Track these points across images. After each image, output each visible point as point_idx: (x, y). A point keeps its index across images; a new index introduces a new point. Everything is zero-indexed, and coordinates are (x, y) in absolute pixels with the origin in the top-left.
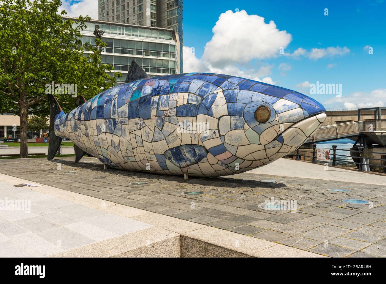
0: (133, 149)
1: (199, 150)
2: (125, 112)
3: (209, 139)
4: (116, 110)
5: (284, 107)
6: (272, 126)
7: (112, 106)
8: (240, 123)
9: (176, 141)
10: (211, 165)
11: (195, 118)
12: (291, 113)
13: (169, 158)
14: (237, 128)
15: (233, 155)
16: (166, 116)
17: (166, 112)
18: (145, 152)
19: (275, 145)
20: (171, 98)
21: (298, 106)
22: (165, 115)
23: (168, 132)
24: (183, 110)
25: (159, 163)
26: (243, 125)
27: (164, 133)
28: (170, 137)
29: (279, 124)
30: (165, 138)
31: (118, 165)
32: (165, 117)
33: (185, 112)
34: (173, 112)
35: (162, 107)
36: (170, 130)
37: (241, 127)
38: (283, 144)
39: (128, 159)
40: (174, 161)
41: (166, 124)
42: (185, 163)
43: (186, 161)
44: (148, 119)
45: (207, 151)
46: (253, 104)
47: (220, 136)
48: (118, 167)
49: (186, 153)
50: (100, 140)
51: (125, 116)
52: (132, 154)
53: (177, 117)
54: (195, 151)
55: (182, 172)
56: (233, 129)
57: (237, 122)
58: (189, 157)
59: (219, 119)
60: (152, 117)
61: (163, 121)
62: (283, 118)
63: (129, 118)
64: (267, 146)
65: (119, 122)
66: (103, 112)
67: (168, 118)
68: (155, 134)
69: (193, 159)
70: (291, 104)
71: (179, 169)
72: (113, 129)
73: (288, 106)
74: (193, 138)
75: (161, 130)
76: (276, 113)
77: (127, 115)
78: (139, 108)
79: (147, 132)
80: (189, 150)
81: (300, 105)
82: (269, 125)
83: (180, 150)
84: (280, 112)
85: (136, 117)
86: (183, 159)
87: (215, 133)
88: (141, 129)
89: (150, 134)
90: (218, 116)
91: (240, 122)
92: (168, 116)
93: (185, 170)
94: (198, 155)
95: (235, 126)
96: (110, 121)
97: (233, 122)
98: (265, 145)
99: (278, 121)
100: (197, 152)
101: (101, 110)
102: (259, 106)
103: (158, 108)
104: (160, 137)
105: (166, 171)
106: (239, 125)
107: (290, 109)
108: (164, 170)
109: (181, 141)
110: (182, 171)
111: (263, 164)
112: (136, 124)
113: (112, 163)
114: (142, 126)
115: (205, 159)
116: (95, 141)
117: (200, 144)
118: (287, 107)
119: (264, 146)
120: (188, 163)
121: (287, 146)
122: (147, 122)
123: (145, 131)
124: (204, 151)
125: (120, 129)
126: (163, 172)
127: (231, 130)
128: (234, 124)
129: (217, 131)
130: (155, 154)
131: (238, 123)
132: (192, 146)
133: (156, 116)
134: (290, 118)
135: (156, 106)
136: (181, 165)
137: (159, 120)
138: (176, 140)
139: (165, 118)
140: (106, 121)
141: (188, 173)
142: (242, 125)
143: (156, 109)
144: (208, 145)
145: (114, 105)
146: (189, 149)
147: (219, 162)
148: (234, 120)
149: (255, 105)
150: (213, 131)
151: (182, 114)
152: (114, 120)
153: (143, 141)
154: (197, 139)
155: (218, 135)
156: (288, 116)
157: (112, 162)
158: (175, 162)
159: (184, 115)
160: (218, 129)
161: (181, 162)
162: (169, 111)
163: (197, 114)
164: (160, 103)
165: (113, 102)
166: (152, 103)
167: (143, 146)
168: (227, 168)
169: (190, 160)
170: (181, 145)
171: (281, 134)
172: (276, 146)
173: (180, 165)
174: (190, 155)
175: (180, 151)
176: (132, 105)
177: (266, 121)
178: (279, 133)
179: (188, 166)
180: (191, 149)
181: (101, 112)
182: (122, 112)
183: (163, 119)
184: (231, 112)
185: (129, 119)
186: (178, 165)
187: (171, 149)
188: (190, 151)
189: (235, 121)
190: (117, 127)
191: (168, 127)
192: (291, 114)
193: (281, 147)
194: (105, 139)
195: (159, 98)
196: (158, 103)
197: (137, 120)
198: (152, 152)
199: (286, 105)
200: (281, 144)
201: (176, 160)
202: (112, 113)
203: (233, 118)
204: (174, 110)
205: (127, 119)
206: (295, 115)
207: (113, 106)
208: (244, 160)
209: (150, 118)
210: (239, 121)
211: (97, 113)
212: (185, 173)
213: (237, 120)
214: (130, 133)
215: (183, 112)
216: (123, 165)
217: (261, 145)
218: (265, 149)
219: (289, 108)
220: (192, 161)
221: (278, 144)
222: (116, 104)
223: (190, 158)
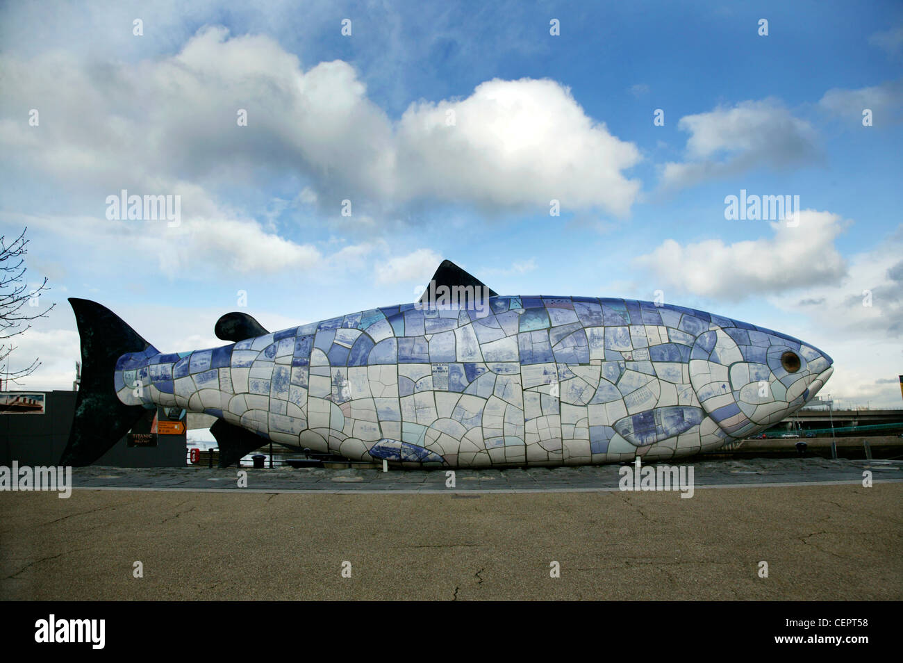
0: (527, 421)
1: (691, 414)
2: (511, 353)
3: (714, 396)
4: (474, 347)
5: (810, 355)
6: (803, 377)
7: (459, 338)
8: (764, 372)
11: (685, 365)
12: (819, 363)
13: (626, 432)
14: (758, 379)
15: (748, 419)
16: (627, 361)
17: (629, 354)
18: (562, 424)
20: (633, 333)
22: (626, 358)
23: (631, 387)
24: (663, 352)
25: (591, 443)
26: (768, 375)
27: (621, 388)
28: (634, 395)
29: (810, 375)
30: (623, 397)
32: (627, 363)
33: (666, 356)
34: (644, 355)
35: (617, 345)
36: (634, 384)
37: (766, 379)
40: (633, 436)
41: (628, 372)
42: (655, 437)
43: (657, 434)
44: (582, 365)
45: (706, 415)
47: (733, 391)
48: (443, 461)
49: (662, 419)
50: (407, 408)
51: (509, 358)
52: (520, 431)
53: (652, 362)
54: (682, 416)
55: (634, 454)
56: (754, 380)
57: (759, 371)
58: (667, 426)
59: (730, 367)
60: (592, 363)
61: (621, 369)
62: (813, 367)
63: (523, 363)
65: (487, 370)
66: (422, 349)
68: (599, 391)
69: (674, 430)
71: (632, 450)
72: (466, 384)
74: (682, 396)
75: (615, 384)
76: (806, 361)
77: (517, 358)
78: (553, 345)
79: (577, 388)
82: (800, 376)
83: (652, 415)
84: (810, 361)
85: (547, 362)
86: (655, 430)
87: (724, 386)
88: (559, 383)
89: (585, 392)
90: (729, 363)
92: (633, 361)
93: (644, 449)
94: (688, 422)
95: (756, 376)
96: (454, 368)
97: (753, 371)
98: (789, 403)
99: (809, 371)
100: (687, 416)
102: (783, 352)
103: (606, 348)
104: (611, 395)
105: (598, 456)
106: (762, 375)
109: (658, 400)
110: (635, 452)
112: (546, 374)
114: (564, 378)
115: (694, 428)
116: (383, 409)
117: (696, 404)
118: (813, 355)
120: (662, 435)
122: (578, 370)
123: (573, 386)
124: (700, 414)
125: (492, 385)
127: (750, 383)
128: (755, 374)
129: (727, 385)
130: (589, 427)
131: (760, 373)
132: (678, 409)
133: (602, 361)
134: (819, 368)
135: (603, 343)
137: (611, 367)
138: (646, 400)
139: (625, 364)
140: (439, 368)
141: (645, 456)
142: (766, 374)
143: (603, 348)
144: (712, 405)
145: (467, 337)
146: (671, 414)
147: (718, 431)
148: (754, 368)
149: (778, 350)
150: (720, 384)
151: (662, 358)
152: (469, 365)
153: (563, 404)
154: (689, 397)
155: (728, 389)
157: (433, 452)
158: (636, 437)
159: (666, 359)
160: (730, 382)
161: (647, 436)
162: (633, 352)
163: (691, 360)
164: (612, 338)
165: (459, 331)
166: (589, 337)
167: (560, 414)
169: (667, 432)
170: (657, 407)
173: (642, 441)
174: (671, 422)
175: (652, 417)
176: (529, 339)
177: (796, 371)
179: (657, 442)
181: (417, 351)
182: (499, 351)
183: (622, 365)
184: (748, 358)
185: (521, 365)
187: (634, 416)
188: (672, 416)
189: (756, 371)
190: (480, 380)
191: (631, 378)
194: (430, 404)
195: (605, 331)
196: (605, 339)
197: (548, 366)
198: (581, 424)
199: (812, 353)
201: (637, 434)
203: (752, 366)
204: (645, 352)
205: (516, 365)
206: (822, 364)
207: (463, 340)
209: (588, 364)
210: (762, 370)
211: (401, 351)
212: (640, 455)
213: (759, 369)
214: (524, 390)
215: (662, 355)
217: (786, 402)
218: (788, 408)
220: (670, 432)
222: (473, 336)
223: (669, 428)
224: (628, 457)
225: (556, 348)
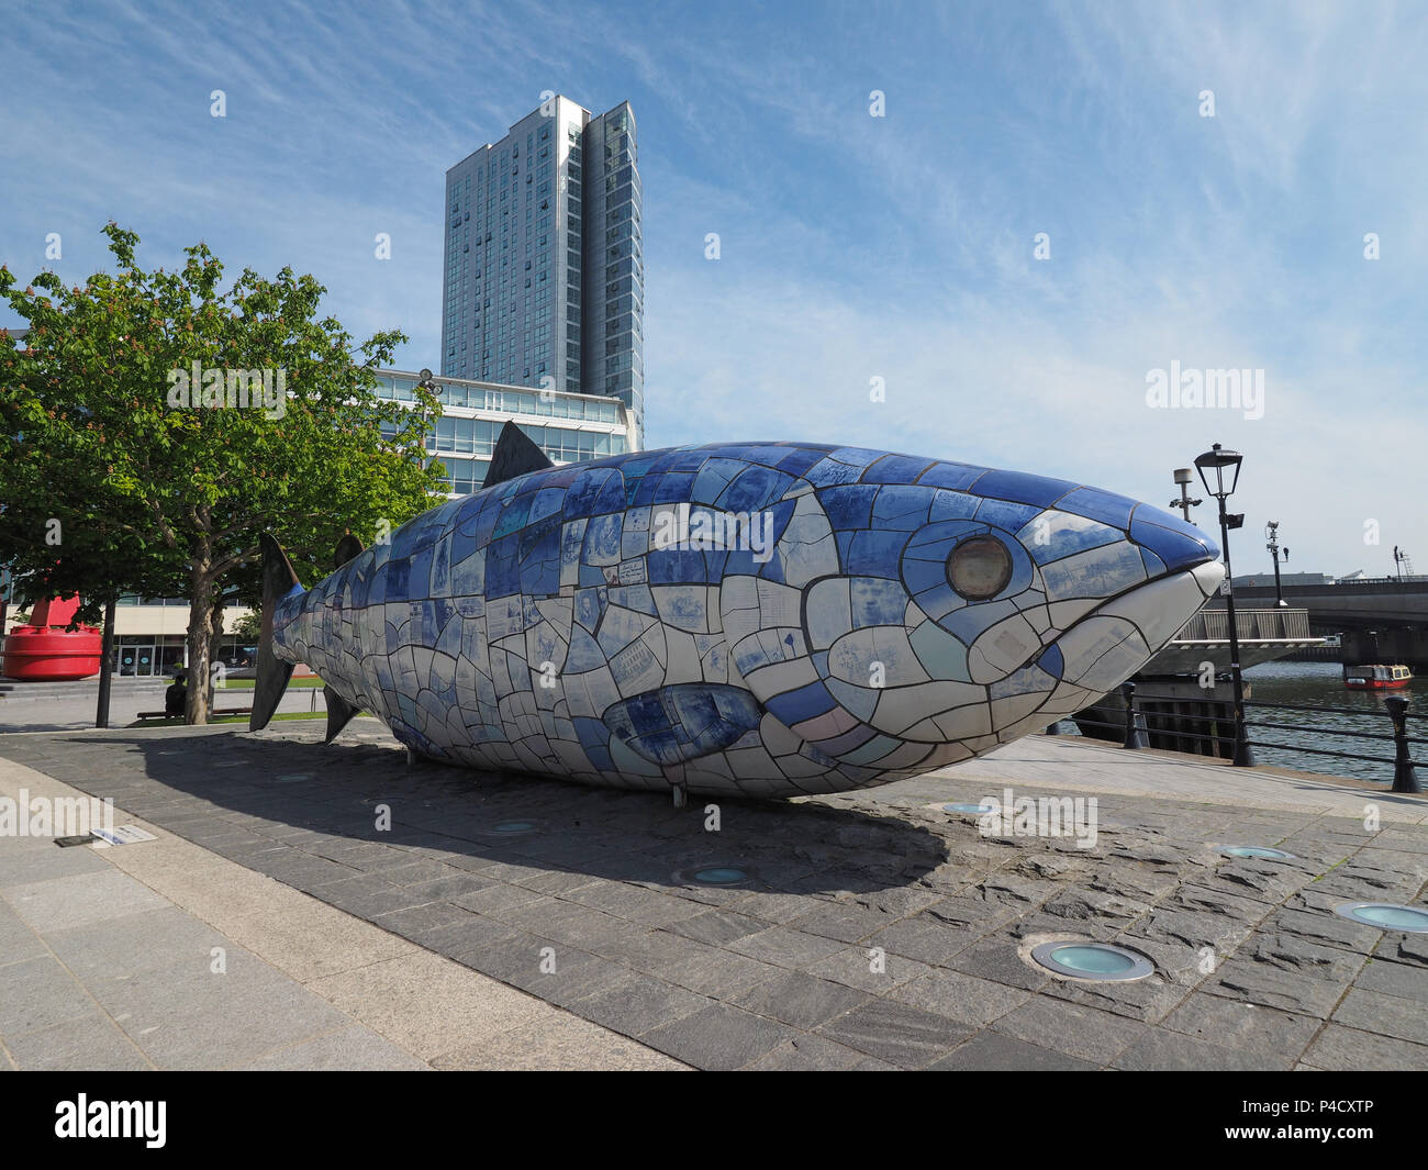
0: (498, 699)
1: (731, 703)
2: (476, 577)
3: (768, 663)
4: (446, 573)
5: (1063, 539)
6: (1020, 612)
7: (436, 558)
8: (891, 602)
9: (646, 674)
10: (773, 758)
11: (714, 591)
12: (1095, 562)
13: (622, 733)
14: (875, 620)
15: (861, 722)
16: (611, 586)
17: (614, 571)
18: (538, 709)
19: (1030, 684)
20: (629, 526)
21: (1119, 535)
22: (609, 580)
23: (619, 641)
24: (672, 563)
25: (584, 749)
26: (901, 609)
27: (604, 643)
28: (625, 658)
29: (1048, 603)
30: (608, 662)
31: (453, 754)
32: (609, 590)
33: (678, 570)
34: (637, 571)
35: (599, 553)
36: (623, 635)
37: (895, 619)
38: (1059, 680)
39: (483, 733)
40: (637, 742)
41: (611, 611)
42: (678, 749)
43: (680, 743)
44: (549, 598)
45: (761, 708)
46: (938, 532)
47: (811, 652)
48: (451, 757)
49: (680, 712)
50: (395, 671)
51: (474, 589)
52: (496, 717)
53: (650, 586)
54: (714, 708)
55: (664, 779)
56: (863, 625)
57: (878, 599)
58: (693, 726)
59: (805, 591)
60: (562, 592)
61: (601, 602)
62: (1063, 580)
63: (487, 595)
64: (995, 690)
65: (455, 611)
66: (406, 579)
67: (616, 591)
68: (574, 648)
69: (706, 737)
70: (1092, 528)
71: (655, 771)
72: (437, 634)
73: (1080, 534)
74: (708, 661)
75: (595, 636)
76: (1033, 561)
77: (483, 588)
78: (520, 560)
79: (546, 642)
80: (693, 704)
81: (1128, 533)
82: (1007, 608)
83: (658, 702)
84: (1049, 559)
85: (511, 593)
86: (672, 735)
87: (790, 640)
88: (525, 633)
89: (555, 650)
90: (802, 581)
91: (889, 598)
92: (620, 585)
93: (675, 774)
94: (728, 721)
95: (871, 614)
96: (426, 608)
97: (862, 601)
98: (988, 687)
99: (1045, 593)
100: (724, 709)
101: (401, 574)
102: (960, 539)
103: (582, 559)
104: (589, 658)
105: (610, 776)
106: (886, 610)
107: (1090, 544)
108: (603, 773)
109: (665, 671)
110: (664, 776)
111: (973, 754)
112: (510, 615)
113: (433, 746)
114: (530, 622)
115: (750, 737)
117: (736, 681)
118: (1075, 541)
119: (984, 688)
120: (689, 748)
121: (1077, 689)
122: (546, 606)
123: (540, 640)
124: (748, 706)
125: (458, 634)
126: (597, 778)
127: (853, 631)
128: (866, 606)
129: (798, 636)
130: (572, 718)
131: (879, 602)
132: (703, 691)
133: (577, 587)
134: (1092, 580)
135: (578, 551)
136: (662, 756)
137: (587, 600)
138: (644, 669)
139: (607, 592)
140: (415, 609)
141: (687, 786)
142: (896, 609)
143: (577, 561)
144: (766, 685)
145: (442, 556)
146: (693, 700)
147: (806, 748)
148: (864, 592)
149: (947, 533)
150: (784, 634)
151: (669, 578)
152: (440, 602)
153: (533, 672)
154: (721, 664)
155: (801, 649)
156: (1084, 572)
157: (431, 741)
158: (644, 746)
159: (676, 580)
160: (804, 627)
161: (664, 745)
162: (621, 567)
163: (724, 576)
164: (592, 541)
165: (438, 547)
166: (563, 542)
167: (533, 691)
168: (835, 768)
169: (695, 741)
170: (665, 684)
171: (1054, 641)
172: (1032, 690)
173: (658, 755)
174: (698, 720)
175: (660, 707)
176: (498, 552)
177: (995, 595)
178: (1047, 639)
179: (689, 759)
180: (700, 701)
181: (401, 580)
182: (467, 577)
183: (603, 595)
184: (852, 564)
185: (486, 601)
186: (653, 755)
187: (629, 701)
188: (696, 708)
189: (869, 597)
190: (449, 628)
191: (618, 623)
192: (1092, 566)
193: (1052, 692)
194: (411, 665)
195: (589, 527)
196: (585, 543)
197: (513, 601)
198: (559, 711)
199: (1073, 532)
200: (1053, 680)
201: (644, 740)
202: (436, 582)
203: (859, 585)
204: (640, 564)
205: (482, 599)
206: (1111, 566)
207: (439, 560)
208: (904, 741)
209: (557, 595)
210: (884, 596)
211: (388, 584)
212: (677, 784)
213: (877, 592)
214: (490, 645)
215: (670, 567)
216: (466, 751)
217: (973, 683)
218: (989, 700)
219: (1083, 542)
220: (702, 744)
221: (1042, 682)
222: (448, 553)
223: (696, 734)
224: (664, 783)
225: (523, 567)
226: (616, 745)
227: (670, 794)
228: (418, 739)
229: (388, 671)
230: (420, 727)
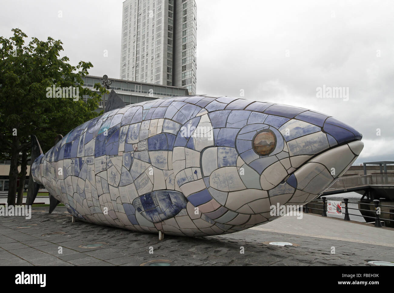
0: (99, 196)
1: (175, 198)
2: (92, 149)
3: (188, 181)
4: (83, 147)
5: (296, 131)
6: (279, 160)
7: (80, 142)
8: (232, 157)
9: (147, 186)
10: (192, 220)
11: (170, 152)
12: (308, 140)
13: (139, 210)
14: (226, 164)
15: (221, 206)
16: (135, 151)
17: (136, 146)
18: (111, 200)
19: (285, 191)
20: (142, 127)
21: (319, 129)
22: (135, 149)
23: (138, 173)
24: (156, 142)
25: (127, 216)
27: (132, 173)
28: (139, 180)
29: (290, 157)
30: (134, 181)
31: (85, 217)
32: (135, 153)
33: (158, 145)
34: (144, 145)
35: (132, 139)
36: (139, 171)
37: (233, 163)
38: (296, 189)
39: (94, 210)
40: (144, 213)
41: (135, 161)
42: (158, 216)
43: (159, 214)
44: (115, 156)
45: (186, 200)
46: (250, 128)
47: (203, 177)
48: (85, 219)
49: (159, 201)
50: (67, 185)
51: (91, 153)
52: (98, 203)
53: (149, 151)
54: (170, 199)
55: (155, 228)
56: (222, 166)
57: (227, 155)
58: (163, 207)
59: (202, 153)
60: (119, 154)
61: (132, 158)
62: (296, 147)
63: (95, 156)
64: (270, 192)
65: (85, 162)
66: (70, 150)
67: (137, 153)
68: (122, 176)
69: (168, 211)
70: (308, 126)
71: (152, 225)
72: (79, 171)
73: (303, 128)
74: (168, 181)
75: (129, 171)
76: (284, 140)
77: (94, 153)
78: (106, 142)
79: (113, 174)
80: (163, 198)
81: (322, 128)
82: (274, 158)
83: (151, 197)
84: (290, 139)
85: (103, 155)
86: (156, 211)
87: (196, 172)
88: (107, 170)
89: (116, 177)
90: (200, 148)
91: (231, 155)
92: (138, 151)
93: (159, 226)
94: (175, 205)
95: (224, 161)
96: (76, 161)
97: (221, 156)
98: (268, 191)
99: (289, 153)
100: (173, 200)
101: (69, 148)
102: (258, 131)
103: (126, 141)
104: (127, 180)
105: (137, 227)
106: (230, 160)
107: (307, 132)
108: (135, 226)
109: (153, 185)
110: (155, 227)
111: (267, 220)
112: (102, 164)
113: (79, 215)
114: (109, 166)
115: (183, 211)
116: (62, 186)
117: (177, 189)
118: (301, 131)
119: (266, 192)
120: (162, 216)
121: (303, 193)
122: (114, 160)
123: (112, 173)
124: (182, 199)
125: (86, 171)
126: (132, 228)
127: (218, 168)
128: (223, 158)
129: (199, 170)
130: (123, 204)
131: (227, 158)
132: (166, 194)
133: (124, 152)
134: (307, 147)
135: (125, 138)
136: (153, 219)
137: (127, 157)
138: (146, 184)
139: (134, 154)
140: (73, 161)
141: (164, 231)
142: (234, 160)
143: (124, 142)
144: (188, 190)
145: (82, 141)
146: (162, 197)
147: (203, 216)
148: (222, 153)
149: (253, 129)
150: (194, 170)
151: (155, 148)
152: (80, 159)
153: (109, 185)
154: (172, 182)
155: (200, 175)
156: (304, 144)
157: (78, 213)
158: (147, 215)
159: (157, 149)
160: (201, 167)
161: (154, 215)
162: (139, 144)
163: (174, 147)
164: (130, 134)
165: (81, 137)
166: (120, 134)
167: (109, 193)
168: (214, 224)
169: (164, 213)
170: (153, 190)
171: (293, 173)
172: (285, 193)
173: (152, 218)
174: (165, 204)
175: (152, 199)
176: (99, 139)
177: (270, 153)
178: (289, 172)
179: (163, 220)
180: (165, 197)
181: (69, 151)
182: (89, 149)
183: (132, 155)
184: (219, 141)
185: (95, 158)
186: (150, 219)
187: (141, 197)
188: (164, 199)
189: (224, 155)
190: (83, 169)
191: (137, 166)
192: (307, 142)
193: (294, 194)
194: (71, 184)
195: (129, 128)
196: (127, 135)
197: (103, 158)
198: (119, 201)
199: (301, 128)
200: (293, 189)
201: (147, 212)
202: (79, 151)
203: (221, 150)
204: (145, 143)
205: (93, 157)
206: (315, 142)
207: (81, 143)
208: (238, 213)
209: (117, 155)
210: (229, 154)
211: (65, 152)
212: (160, 230)
213: (227, 153)
214: (96, 175)
215: (156, 144)
216: (90, 217)
217: (262, 190)
218: (269, 197)
219: (304, 132)
220: (167, 214)
221: (289, 190)
222: (84, 140)
223: (165, 210)
224: (155, 230)
225: (107, 145)
226: (138, 214)
227: (158, 234)
228: (75, 213)
229: (64, 186)
230: (75, 207)
